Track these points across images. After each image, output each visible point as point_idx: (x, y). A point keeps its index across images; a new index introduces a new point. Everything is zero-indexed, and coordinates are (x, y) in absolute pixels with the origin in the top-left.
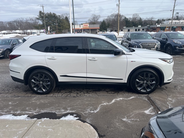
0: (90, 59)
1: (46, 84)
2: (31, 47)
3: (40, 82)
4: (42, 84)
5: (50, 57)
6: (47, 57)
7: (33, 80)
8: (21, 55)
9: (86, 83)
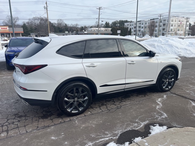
0: (129, 63)
1: (82, 100)
2: (58, 52)
3: (74, 98)
4: (77, 101)
5: (89, 64)
6: (85, 65)
7: (66, 99)
8: (46, 65)
9: (123, 90)
